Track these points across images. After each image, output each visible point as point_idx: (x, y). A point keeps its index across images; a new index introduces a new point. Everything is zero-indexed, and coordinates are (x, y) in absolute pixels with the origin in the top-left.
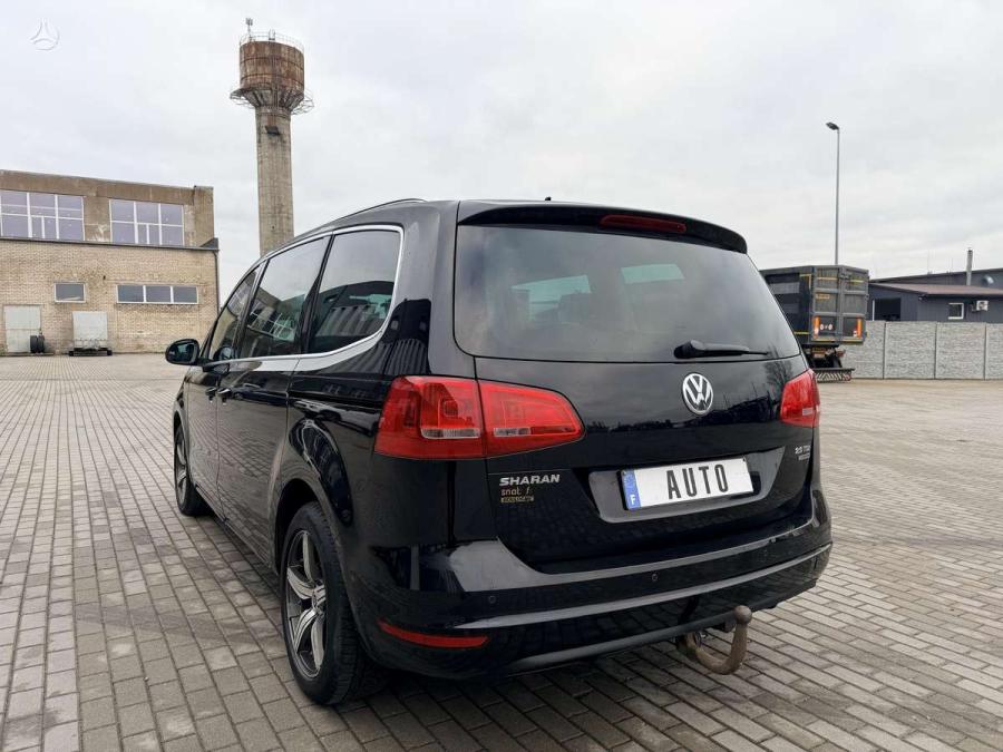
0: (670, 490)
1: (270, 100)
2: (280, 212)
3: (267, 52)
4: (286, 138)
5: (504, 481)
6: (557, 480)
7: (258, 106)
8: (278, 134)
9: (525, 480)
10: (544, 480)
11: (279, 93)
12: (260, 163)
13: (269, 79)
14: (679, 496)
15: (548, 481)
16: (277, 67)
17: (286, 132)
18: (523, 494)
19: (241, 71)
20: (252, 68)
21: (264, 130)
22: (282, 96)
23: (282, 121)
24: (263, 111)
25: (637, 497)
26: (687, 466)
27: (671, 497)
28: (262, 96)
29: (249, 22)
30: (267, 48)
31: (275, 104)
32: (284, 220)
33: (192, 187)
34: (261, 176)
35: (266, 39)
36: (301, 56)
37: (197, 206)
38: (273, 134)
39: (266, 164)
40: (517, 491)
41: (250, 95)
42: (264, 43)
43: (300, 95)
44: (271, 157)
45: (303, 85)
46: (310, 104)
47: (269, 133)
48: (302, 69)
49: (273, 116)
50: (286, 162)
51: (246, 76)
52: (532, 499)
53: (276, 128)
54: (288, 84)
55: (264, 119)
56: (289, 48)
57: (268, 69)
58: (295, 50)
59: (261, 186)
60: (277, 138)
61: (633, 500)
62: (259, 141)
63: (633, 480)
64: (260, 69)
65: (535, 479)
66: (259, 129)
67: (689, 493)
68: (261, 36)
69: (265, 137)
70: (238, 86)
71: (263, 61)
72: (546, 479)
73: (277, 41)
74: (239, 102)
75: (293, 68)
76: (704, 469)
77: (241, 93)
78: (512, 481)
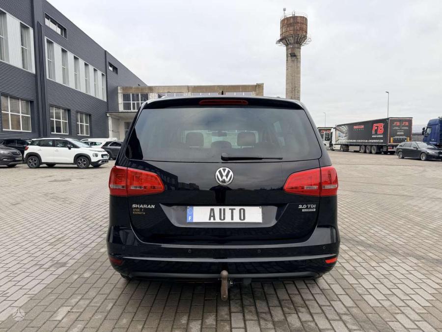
0: (210, 216)
1: (292, 41)
2: (295, 90)
3: (292, 21)
4: (298, 57)
5: (134, 206)
6: (154, 207)
7: (287, 45)
8: (295, 56)
9: (142, 206)
10: (148, 207)
11: (296, 38)
12: (287, 69)
13: (292, 32)
14: (214, 219)
15: (150, 207)
16: (295, 27)
17: (298, 54)
18: (141, 211)
19: (281, 31)
20: (285, 29)
21: (290, 55)
22: (297, 39)
23: (297, 50)
24: (289, 47)
25: (192, 218)
26: (222, 208)
27: (210, 219)
28: (288, 40)
29: (284, 10)
30: (291, 19)
31: (294, 43)
32: (296, 93)
33: (255, 84)
34: (287, 75)
35: (291, 16)
36: (306, 19)
37: (257, 92)
38: (293, 56)
39: (289, 70)
40: (138, 210)
41: (284, 41)
42: (290, 17)
43: (305, 37)
44: (291, 67)
45: (306, 32)
46: (310, 40)
47: (291, 56)
48: (307, 25)
49: (293, 48)
50: (298, 68)
51: (283, 33)
52: (144, 213)
53: (294, 53)
54: (300, 33)
55: (290, 50)
56: (301, 17)
57: (292, 28)
58: (303, 17)
59: (287, 79)
60: (294, 57)
61: (190, 219)
62: (287, 60)
63: (192, 211)
64: (288, 29)
65: (145, 206)
66: (287, 55)
67: (220, 219)
68: (289, 14)
69: (289, 58)
70: (279, 38)
71: (289, 25)
72: (149, 206)
73: (296, 15)
74: (280, 45)
75: (302, 26)
76: (232, 210)
77: (281, 40)
78: (137, 206)
